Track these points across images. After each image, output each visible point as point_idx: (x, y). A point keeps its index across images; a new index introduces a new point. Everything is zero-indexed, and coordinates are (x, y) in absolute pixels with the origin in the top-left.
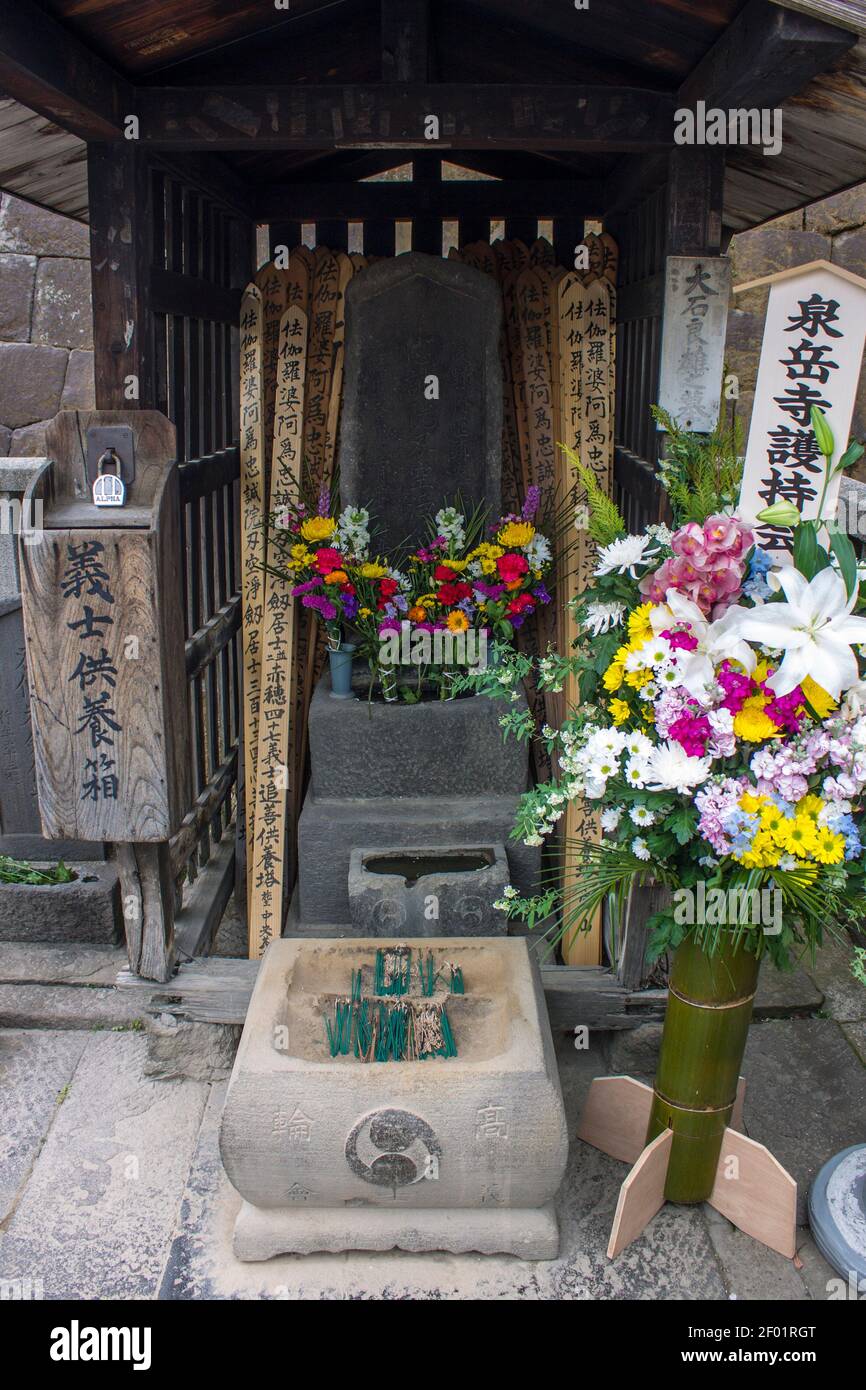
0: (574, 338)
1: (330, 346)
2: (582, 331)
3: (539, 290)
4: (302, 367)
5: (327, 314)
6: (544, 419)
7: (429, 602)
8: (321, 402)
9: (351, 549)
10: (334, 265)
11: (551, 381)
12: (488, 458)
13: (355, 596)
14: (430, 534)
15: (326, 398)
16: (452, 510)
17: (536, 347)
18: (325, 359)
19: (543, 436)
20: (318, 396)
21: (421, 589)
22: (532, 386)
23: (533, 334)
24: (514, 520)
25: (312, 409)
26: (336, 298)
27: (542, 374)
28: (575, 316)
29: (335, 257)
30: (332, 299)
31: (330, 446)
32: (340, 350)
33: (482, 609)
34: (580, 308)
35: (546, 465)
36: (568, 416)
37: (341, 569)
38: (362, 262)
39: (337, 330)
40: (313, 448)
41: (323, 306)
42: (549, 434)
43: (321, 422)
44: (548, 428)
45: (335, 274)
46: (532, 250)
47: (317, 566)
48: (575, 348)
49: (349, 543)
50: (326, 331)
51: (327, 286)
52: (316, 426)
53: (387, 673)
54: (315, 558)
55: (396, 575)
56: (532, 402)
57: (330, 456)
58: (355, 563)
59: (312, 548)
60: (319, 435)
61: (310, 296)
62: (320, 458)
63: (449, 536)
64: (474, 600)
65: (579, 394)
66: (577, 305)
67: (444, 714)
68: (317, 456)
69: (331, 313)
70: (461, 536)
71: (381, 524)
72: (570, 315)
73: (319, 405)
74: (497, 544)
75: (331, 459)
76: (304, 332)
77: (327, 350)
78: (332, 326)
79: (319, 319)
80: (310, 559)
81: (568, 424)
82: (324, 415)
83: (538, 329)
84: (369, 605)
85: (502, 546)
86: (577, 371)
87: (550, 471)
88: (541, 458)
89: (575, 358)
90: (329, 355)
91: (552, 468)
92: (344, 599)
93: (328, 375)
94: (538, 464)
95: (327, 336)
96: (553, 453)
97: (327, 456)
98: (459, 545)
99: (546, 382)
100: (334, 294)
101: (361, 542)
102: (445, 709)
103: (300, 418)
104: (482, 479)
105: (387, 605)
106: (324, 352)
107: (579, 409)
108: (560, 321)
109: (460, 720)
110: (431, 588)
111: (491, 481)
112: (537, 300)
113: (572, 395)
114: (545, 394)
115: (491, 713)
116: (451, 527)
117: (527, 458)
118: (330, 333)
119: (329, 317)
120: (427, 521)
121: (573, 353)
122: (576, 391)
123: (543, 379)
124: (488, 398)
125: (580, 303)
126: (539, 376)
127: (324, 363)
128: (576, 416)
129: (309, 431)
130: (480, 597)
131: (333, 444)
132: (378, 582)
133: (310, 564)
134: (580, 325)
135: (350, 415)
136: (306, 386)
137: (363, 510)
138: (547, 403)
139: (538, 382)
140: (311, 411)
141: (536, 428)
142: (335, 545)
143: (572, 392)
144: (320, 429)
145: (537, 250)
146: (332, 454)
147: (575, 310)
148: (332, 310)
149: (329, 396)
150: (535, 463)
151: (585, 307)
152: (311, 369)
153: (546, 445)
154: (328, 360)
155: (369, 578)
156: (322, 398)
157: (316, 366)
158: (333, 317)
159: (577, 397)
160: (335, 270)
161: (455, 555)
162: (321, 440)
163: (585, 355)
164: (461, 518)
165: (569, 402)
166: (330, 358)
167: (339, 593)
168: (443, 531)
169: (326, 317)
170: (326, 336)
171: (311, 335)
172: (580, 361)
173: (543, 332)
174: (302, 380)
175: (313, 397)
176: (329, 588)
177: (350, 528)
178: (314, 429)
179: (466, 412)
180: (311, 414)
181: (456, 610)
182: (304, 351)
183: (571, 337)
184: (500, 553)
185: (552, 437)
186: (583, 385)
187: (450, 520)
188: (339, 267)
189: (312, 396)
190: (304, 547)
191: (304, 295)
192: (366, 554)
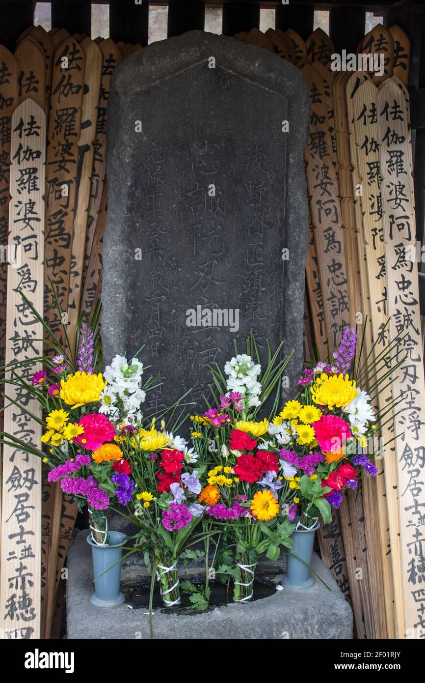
0: (369, 146)
1: (74, 151)
2: (379, 137)
3: (321, 90)
4: (41, 175)
5: (70, 111)
6: (334, 242)
7: (222, 477)
8: (64, 219)
9: (123, 414)
10: (78, 51)
11: (339, 196)
12: (290, 292)
13: (130, 475)
14: (215, 387)
15: (71, 214)
16: (246, 358)
17: (321, 157)
18: (68, 166)
19: (334, 261)
20: (60, 211)
21: (211, 460)
22: (319, 202)
23: (317, 141)
24: (327, 371)
25: (53, 227)
26: (81, 91)
27: (329, 187)
28: (369, 120)
29: (79, 42)
30: (77, 92)
31: (76, 274)
32: (88, 157)
33: (293, 486)
34: (374, 110)
35: (339, 296)
36: (369, 237)
37: (113, 442)
38: (112, 50)
39: (83, 131)
40: (55, 275)
41: (65, 102)
42: (341, 259)
43: (64, 243)
44: (339, 252)
45: (79, 62)
46: (309, 44)
47: (84, 441)
48: (372, 157)
49: (119, 404)
50: (70, 132)
51: (70, 76)
52: (58, 249)
53: (168, 569)
54: (80, 430)
55: (179, 443)
56: (320, 222)
57: (77, 286)
58: (130, 431)
59: (75, 416)
60: (62, 260)
61: (48, 88)
62: (64, 289)
63: (242, 391)
64: (280, 473)
65: (380, 213)
66: (369, 107)
67: (248, 625)
68: (61, 286)
69: (75, 111)
70: (256, 389)
71: (154, 376)
72: (363, 118)
73: (61, 222)
74: (312, 403)
75: (78, 290)
76: (42, 132)
77: (71, 155)
78: (77, 124)
79: (60, 117)
80: (73, 431)
81: (369, 247)
82: (68, 234)
83: (322, 135)
84: (147, 486)
85: (318, 406)
86: (375, 185)
87: (343, 303)
88: (333, 288)
89: (371, 169)
90: (74, 161)
91: (346, 300)
92: (118, 482)
93: (73, 186)
94: (330, 296)
95: (71, 139)
96: (346, 281)
97: (72, 286)
98: (255, 402)
99: (334, 197)
100: (79, 87)
101: (133, 403)
102: (248, 618)
103: (41, 239)
104: (281, 318)
105: (174, 486)
106: (67, 157)
107: (381, 230)
108: (351, 126)
109: (267, 629)
110: (224, 459)
111: (294, 321)
112: (320, 101)
113: (371, 214)
114: (333, 211)
115: (306, 619)
116: (246, 380)
117: (316, 287)
118: (75, 134)
119: (73, 114)
120: (212, 371)
121: (369, 164)
122: (376, 209)
123: (330, 194)
124: (292, 219)
125: (373, 105)
126: (325, 190)
127: (68, 171)
128: (377, 238)
129: (51, 255)
130: (289, 470)
131: (80, 272)
132: (159, 455)
133: (74, 439)
134: (375, 131)
135: (116, 238)
136: (46, 198)
137: (135, 361)
138: (336, 222)
139: (326, 198)
140: (51, 230)
141: (326, 252)
142: (104, 409)
143: (372, 211)
144: (63, 252)
145: (313, 44)
146: (79, 283)
147: (368, 113)
148: (77, 107)
149: (75, 210)
150: (327, 294)
151: (379, 111)
152: (50, 178)
153: (338, 273)
154: (72, 167)
155: (148, 452)
156: (66, 214)
157: (57, 175)
158: (77, 115)
159: (377, 216)
160: (80, 58)
161: (247, 414)
162: (65, 266)
163: (384, 167)
164: (258, 369)
165: (370, 222)
166: (75, 165)
167: (110, 474)
168: (234, 385)
169: (70, 115)
170: (67, 138)
171: (50, 135)
172: (378, 173)
173: (328, 139)
174: (42, 192)
175: (53, 212)
176: (99, 469)
177: (121, 385)
178: (56, 252)
179: (262, 235)
180: (52, 233)
181: (261, 488)
182: (43, 155)
183: (365, 144)
184: (316, 415)
185: (343, 262)
186: (384, 201)
187: (244, 371)
188: (85, 56)
189: (53, 210)
190: (62, 414)
191: (41, 87)
192: (140, 417)
